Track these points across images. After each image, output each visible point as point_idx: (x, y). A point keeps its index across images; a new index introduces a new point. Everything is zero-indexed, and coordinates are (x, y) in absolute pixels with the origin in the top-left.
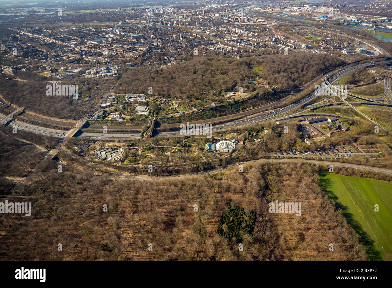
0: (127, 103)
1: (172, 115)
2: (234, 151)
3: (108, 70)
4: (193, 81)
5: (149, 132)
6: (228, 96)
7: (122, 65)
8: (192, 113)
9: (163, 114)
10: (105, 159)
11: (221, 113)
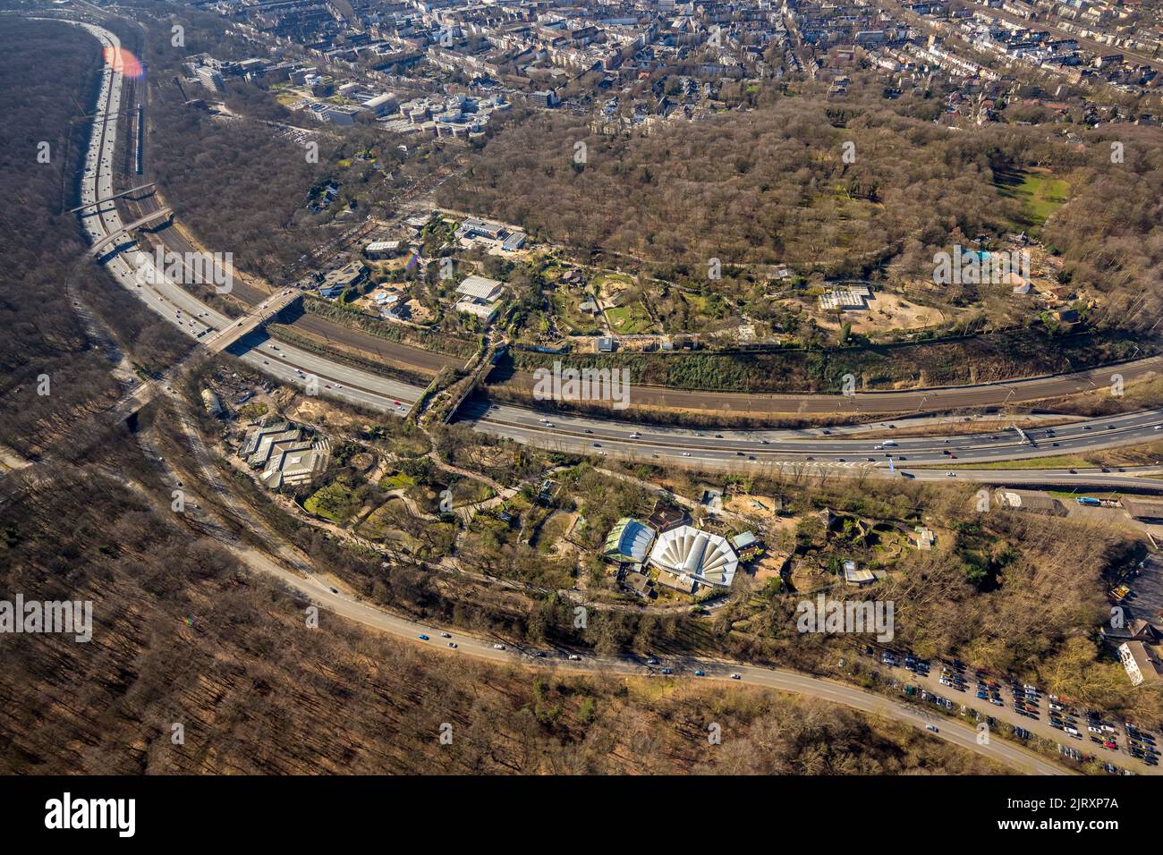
0: (454, 251)
1: (572, 338)
2: (718, 596)
3: (467, 107)
4: (715, 206)
5: (452, 396)
6: (833, 302)
7: (519, 96)
8: (646, 350)
9: (543, 325)
10: (261, 467)
11: (768, 377)
